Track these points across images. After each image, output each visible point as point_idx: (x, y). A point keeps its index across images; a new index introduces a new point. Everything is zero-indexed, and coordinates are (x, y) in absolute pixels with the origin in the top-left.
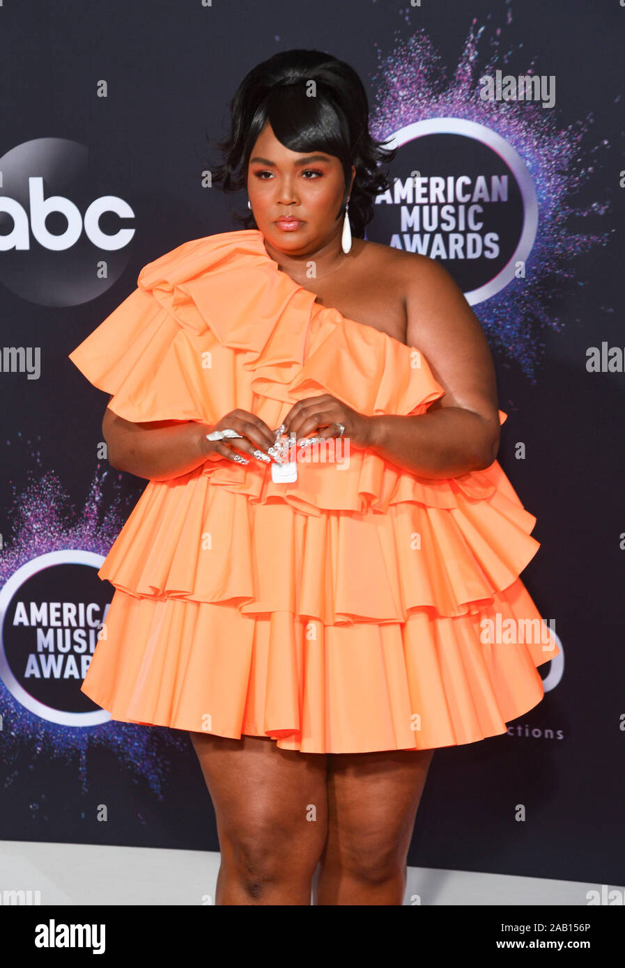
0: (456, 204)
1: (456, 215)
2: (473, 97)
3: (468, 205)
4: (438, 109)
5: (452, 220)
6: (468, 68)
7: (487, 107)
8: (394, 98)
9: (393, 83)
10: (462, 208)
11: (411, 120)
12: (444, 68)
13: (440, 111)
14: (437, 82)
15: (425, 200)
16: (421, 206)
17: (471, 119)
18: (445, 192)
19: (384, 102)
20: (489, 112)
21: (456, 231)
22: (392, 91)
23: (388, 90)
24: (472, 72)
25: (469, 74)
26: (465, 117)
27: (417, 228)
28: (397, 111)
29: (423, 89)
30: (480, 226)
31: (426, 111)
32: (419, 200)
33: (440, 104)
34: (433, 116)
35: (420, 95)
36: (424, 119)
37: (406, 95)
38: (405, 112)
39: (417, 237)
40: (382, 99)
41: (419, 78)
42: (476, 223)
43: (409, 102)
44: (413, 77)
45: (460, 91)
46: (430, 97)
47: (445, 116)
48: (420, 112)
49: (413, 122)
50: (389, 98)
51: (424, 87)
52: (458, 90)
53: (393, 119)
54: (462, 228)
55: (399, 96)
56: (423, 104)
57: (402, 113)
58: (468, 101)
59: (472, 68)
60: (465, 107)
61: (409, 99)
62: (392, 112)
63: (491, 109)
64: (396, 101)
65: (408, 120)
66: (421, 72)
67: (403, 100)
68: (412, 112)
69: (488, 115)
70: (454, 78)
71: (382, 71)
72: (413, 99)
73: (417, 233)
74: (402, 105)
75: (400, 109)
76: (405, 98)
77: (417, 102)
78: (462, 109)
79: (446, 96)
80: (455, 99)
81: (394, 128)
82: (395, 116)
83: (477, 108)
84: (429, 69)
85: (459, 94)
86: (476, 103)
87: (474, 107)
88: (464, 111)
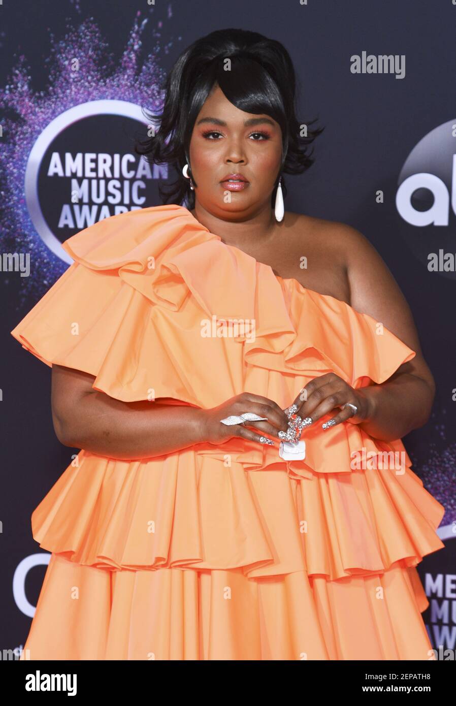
0: (122, 179)
1: (121, 190)
2: (138, 82)
3: (132, 181)
4: (105, 92)
5: (118, 194)
6: (133, 56)
7: (150, 92)
8: (65, 79)
9: (65, 65)
10: (127, 184)
11: (81, 100)
12: (111, 54)
13: (107, 93)
14: (105, 67)
15: (93, 175)
16: (90, 179)
17: (136, 102)
18: (112, 168)
19: (56, 82)
20: (152, 97)
21: (121, 203)
22: (63, 73)
23: (60, 72)
24: (136, 60)
25: (134, 61)
26: (130, 100)
27: (86, 200)
28: (68, 91)
29: (92, 73)
30: (142, 200)
31: (95, 93)
32: (89, 174)
33: (107, 88)
34: (101, 98)
35: (90, 78)
36: (93, 100)
37: (76, 78)
38: (75, 92)
39: (86, 208)
40: (54, 80)
41: (89, 62)
42: (139, 198)
43: (79, 83)
44: (84, 61)
45: (126, 77)
46: (99, 80)
47: (112, 98)
48: (89, 94)
49: (83, 102)
50: (61, 79)
51: (93, 71)
52: (124, 75)
53: (65, 99)
54: (127, 201)
55: (70, 78)
56: (91, 86)
57: (73, 93)
58: (132, 86)
59: (137, 56)
60: (130, 91)
61: (79, 81)
62: (64, 92)
63: (154, 95)
64: (68, 82)
65: (78, 100)
66: (90, 57)
67: (74, 81)
68: (83, 93)
69: (151, 100)
70: (120, 64)
71: (54, 54)
72: (82, 81)
73: (86, 204)
74: (73, 86)
75: (71, 90)
76: (76, 80)
77: (86, 84)
78: (127, 93)
79: (113, 80)
80: (121, 84)
81: (65, 107)
82: (67, 97)
83: (141, 92)
84: (97, 55)
85: (125, 79)
86: (139, 88)
87: (138, 91)
88: (129, 94)
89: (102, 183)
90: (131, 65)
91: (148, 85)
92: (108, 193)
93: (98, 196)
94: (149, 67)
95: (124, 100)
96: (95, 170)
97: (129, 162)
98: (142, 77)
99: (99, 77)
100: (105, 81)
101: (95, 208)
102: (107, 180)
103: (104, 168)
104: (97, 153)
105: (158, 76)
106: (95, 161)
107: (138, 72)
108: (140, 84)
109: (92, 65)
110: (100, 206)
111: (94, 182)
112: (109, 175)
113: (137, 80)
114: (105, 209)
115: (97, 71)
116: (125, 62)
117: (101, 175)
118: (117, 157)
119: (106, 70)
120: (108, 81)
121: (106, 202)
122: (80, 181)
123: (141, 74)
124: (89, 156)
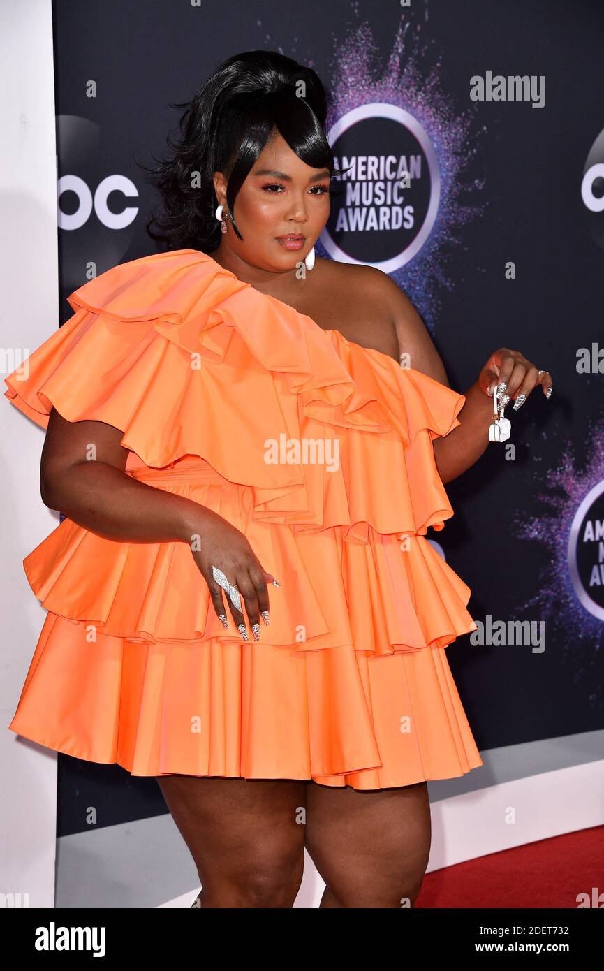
0: (385, 181)
1: (385, 191)
2: (400, 85)
3: (394, 181)
4: (375, 95)
5: (381, 194)
6: (397, 59)
7: (409, 94)
8: (345, 84)
9: (344, 70)
10: (389, 184)
11: (356, 104)
12: (381, 58)
13: (377, 97)
14: (375, 70)
15: (363, 178)
16: (361, 182)
17: (398, 105)
18: (378, 170)
19: (338, 87)
20: (410, 100)
21: (385, 205)
22: (343, 77)
23: (340, 76)
24: (400, 63)
25: (398, 65)
26: (394, 103)
27: (357, 203)
28: (346, 95)
29: (365, 77)
30: (401, 200)
31: (367, 96)
33: (377, 91)
34: (373, 101)
35: (363, 82)
36: (365, 103)
37: (353, 82)
38: (352, 97)
39: (357, 210)
40: (336, 85)
41: (363, 66)
42: (398, 198)
43: (355, 87)
44: (359, 65)
45: (391, 80)
46: (370, 84)
47: (381, 102)
48: (363, 97)
49: (358, 106)
50: (341, 83)
51: (367, 74)
52: (389, 78)
53: (344, 103)
54: (389, 202)
55: (348, 82)
56: (365, 90)
57: (350, 97)
58: (396, 88)
59: (400, 59)
60: (394, 94)
61: (355, 85)
62: (343, 97)
63: (412, 96)
64: (346, 86)
65: (354, 104)
66: (365, 61)
67: (351, 86)
68: (358, 97)
69: (409, 102)
70: (387, 68)
71: (336, 58)
72: (358, 85)
73: (357, 207)
74: (350, 91)
75: (349, 95)
76: (353, 84)
77: (361, 88)
78: (392, 96)
79: (381, 83)
80: (387, 87)
81: (343, 111)
82: (345, 101)
83: (403, 95)
84: (370, 59)
85: (390, 82)
86: (401, 91)
87: (400, 94)
88: (393, 97)
89: (371, 184)
90: (395, 68)
91: (408, 88)
92: (375, 195)
93: (367, 199)
94: (409, 70)
95: (389, 103)
96: (365, 173)
97: (392, 164)
98: (404, 80)
99: (371, 81)
100: (375, 85)
101: (364, 210)
102: (375, 182)
103: (372, 169)
104: (367, 155)
105: (415, 78)
106: (365, 164)
107: (401, 74)
108: (402, 87)
109: (365, 69)
110: (368, 208)
111: (364, 185)
112: (376, 177)
113: (400, 83)
114: (372, 210)
115: (370, 74)
116: (391, 65)
117: (370, 178)
118: (382, 158)
119: (376, 73)
120: (377, 84)
121: (373, 204)
122: (353, 184)
123: (403, 77)
124: (362, 159)
